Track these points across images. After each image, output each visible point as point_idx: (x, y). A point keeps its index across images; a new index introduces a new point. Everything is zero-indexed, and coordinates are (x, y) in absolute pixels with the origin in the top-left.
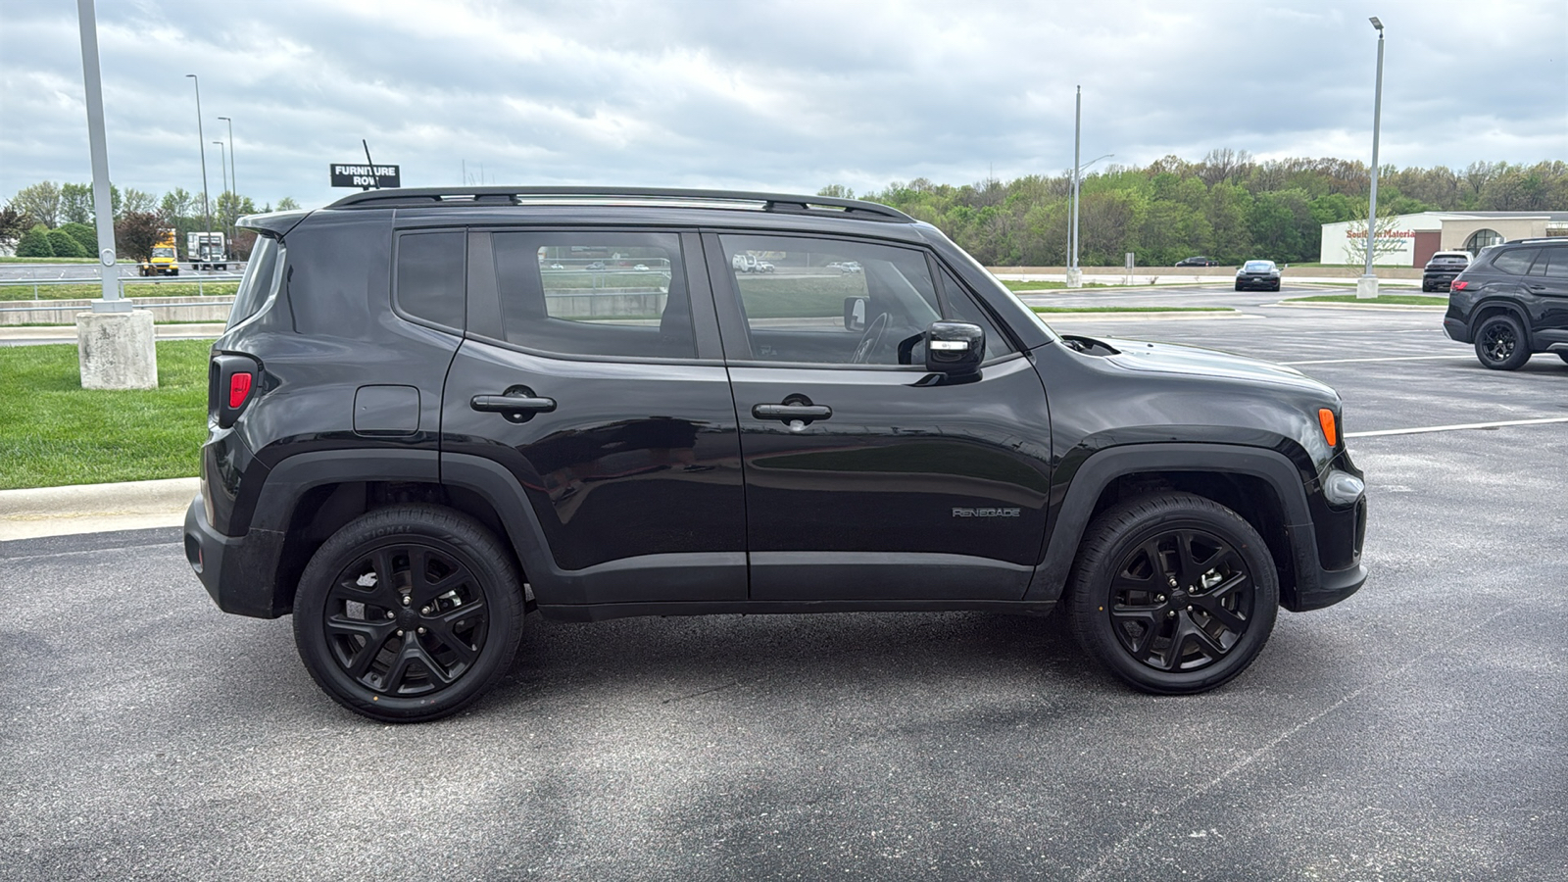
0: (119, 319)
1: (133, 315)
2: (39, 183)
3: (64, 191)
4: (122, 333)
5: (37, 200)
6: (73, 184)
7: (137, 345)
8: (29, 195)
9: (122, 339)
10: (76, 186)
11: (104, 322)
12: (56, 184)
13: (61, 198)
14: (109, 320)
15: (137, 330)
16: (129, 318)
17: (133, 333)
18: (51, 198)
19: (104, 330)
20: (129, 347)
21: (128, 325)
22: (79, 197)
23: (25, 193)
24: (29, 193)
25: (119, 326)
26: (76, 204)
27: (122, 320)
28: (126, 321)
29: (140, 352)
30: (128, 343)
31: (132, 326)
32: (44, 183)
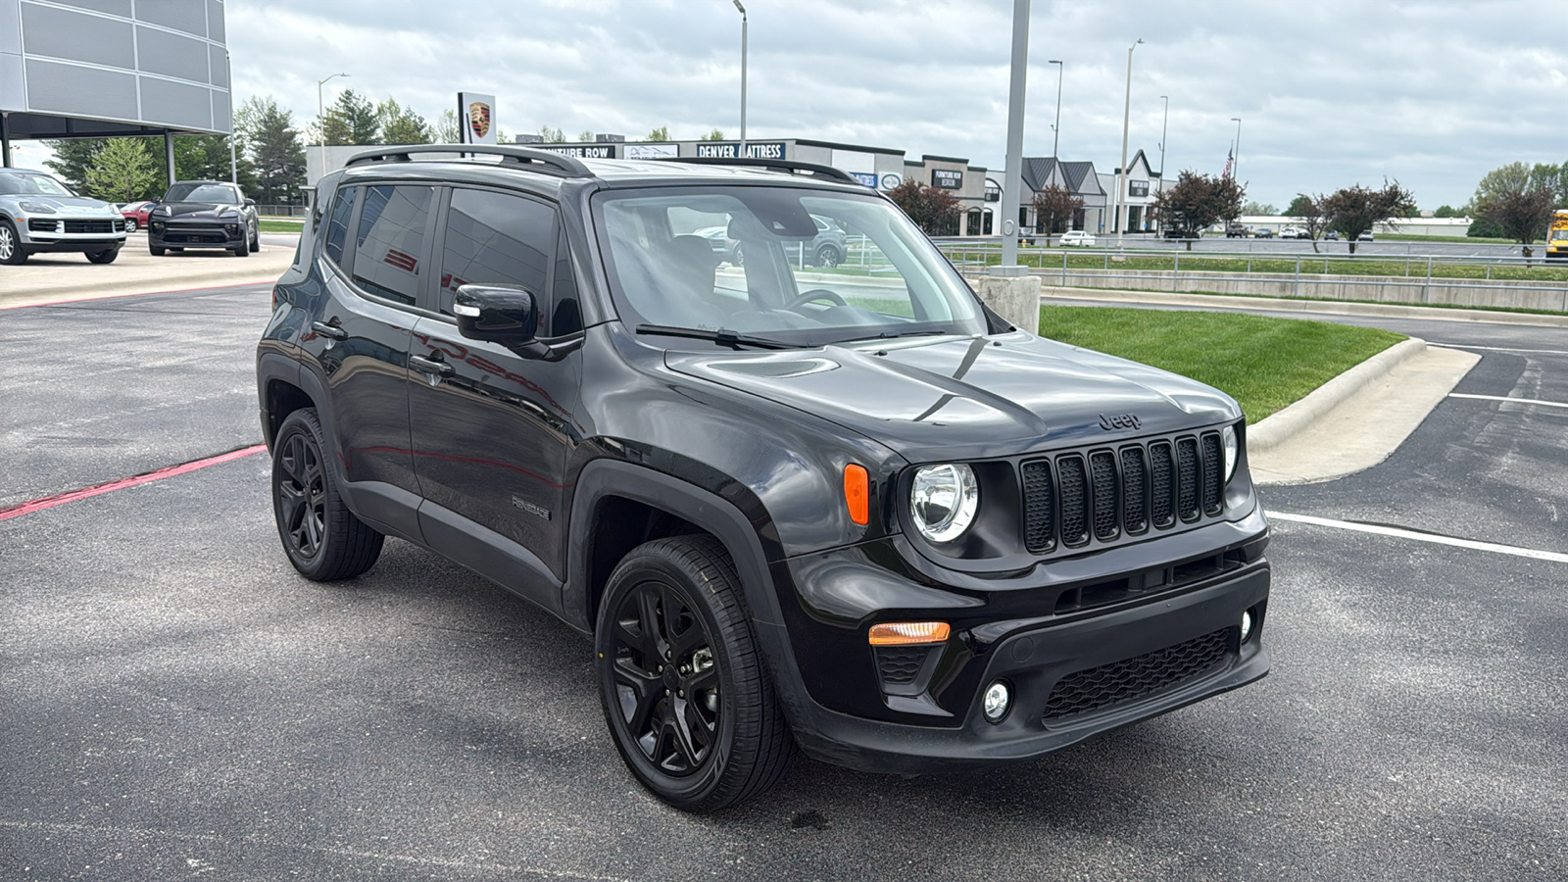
0: (1002, 282)
1: (1014, 280)
2: (1510, 163)
3: (1534, 172)
4: (1002, 295)
5: (1506, 181)
6: (1544, 164)
7: (1014, 307)
8: (1498, 177)
9: (1002, 301)
10: (1547, 167)
11: (989, 284)
12: (1528, 165)
13: (1530, 179)
14: (994, 283)
15: (1015, 293)
16: (1010, 283)
17: (1012, 297)
18: (1520, 178)
19: (990, 291)
20: (1007, 309)
21: (1008, 288)
22: (1548, 178)
23: (1494, 174)
24: (1499, 174)
25: (1000, 289)
26: (1545, 184)
27: (1003, 284)
28: (1007, 285)
29: (1016, 313)
30: (1006, 305)
31: (1011, 290)
32: (1515, 165)
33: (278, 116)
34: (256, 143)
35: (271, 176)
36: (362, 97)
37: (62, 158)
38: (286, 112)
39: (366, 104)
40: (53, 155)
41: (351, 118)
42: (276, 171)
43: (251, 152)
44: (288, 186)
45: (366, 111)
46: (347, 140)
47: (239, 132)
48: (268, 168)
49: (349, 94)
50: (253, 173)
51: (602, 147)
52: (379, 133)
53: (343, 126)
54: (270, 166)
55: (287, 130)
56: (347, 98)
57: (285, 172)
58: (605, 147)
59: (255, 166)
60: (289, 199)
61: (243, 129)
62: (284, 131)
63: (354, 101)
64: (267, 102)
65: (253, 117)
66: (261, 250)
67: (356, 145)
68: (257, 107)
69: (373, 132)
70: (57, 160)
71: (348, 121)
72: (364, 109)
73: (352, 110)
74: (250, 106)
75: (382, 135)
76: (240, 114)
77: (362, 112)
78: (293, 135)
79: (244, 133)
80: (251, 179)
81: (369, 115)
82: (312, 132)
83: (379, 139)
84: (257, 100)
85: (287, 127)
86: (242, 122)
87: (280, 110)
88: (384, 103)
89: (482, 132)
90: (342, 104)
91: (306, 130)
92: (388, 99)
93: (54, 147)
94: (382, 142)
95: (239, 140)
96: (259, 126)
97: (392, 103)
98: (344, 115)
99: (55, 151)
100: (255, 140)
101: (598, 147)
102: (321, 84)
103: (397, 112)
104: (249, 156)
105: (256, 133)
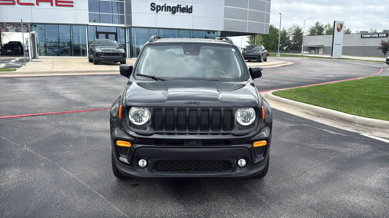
33: (299, 29)
34: (293, 36)
35: (296, 43)
36: (321, 23)
37: (250, 40)
38: (301, 28)
39: (322, 25)
40: (248, 40)
41: (317, 29)
42: (297, 42)
43: (292, 38)
44: (299, 46)
45: (322, 27)
46: (316, 34)
47: (289, 33)
48: (295, 42)
49: (318, 22)
50: (291, 43)
51: (384, 34)
52: (324, 32)
53: (315, 30)
54: (295, 41)
55: (301, 32)
56: (317, 24)
57: (299, 43)
58: (385, 34)
59: (292, 41)
60: (299, 49)
61: (290, 32)
62: (300, 32)
63: (319, 24)
64: (297, 25)
65: (293, 29)
66: (267, 61)
67: (318, 35)
68: (294, 27)
69: (322, 32)
70: (249, 41)
71: (316, 29)
72: (321, 26)
73: (318, 27)
74: (293, 27)
75: (325, 32)
76: (290, 29)
77: (320, 27)
78: (302, 33)
79: (290, 33)
80: (290, 44)
81: (322, 28)
82: (307, 32)
83: (324, 33)
84: (294, 25)
85: (301, 31)
86: (290, 31)
87: (300, 28)
88: (327, 24)
89: (340, 31)
90: (316, 25)
91: (306, 32)
92: (328, 23)
93: (249, 38)
94: (325, 34)
95: (289, 35)
96: (294, 31)
97: (329, 24)
98: (315, 28)
99: (249, 39)
100: (293, 35)
101: (383, 34)
102: (305, 20)
103: (330, 26)
104: (291, 39)
105: (294, 33)
